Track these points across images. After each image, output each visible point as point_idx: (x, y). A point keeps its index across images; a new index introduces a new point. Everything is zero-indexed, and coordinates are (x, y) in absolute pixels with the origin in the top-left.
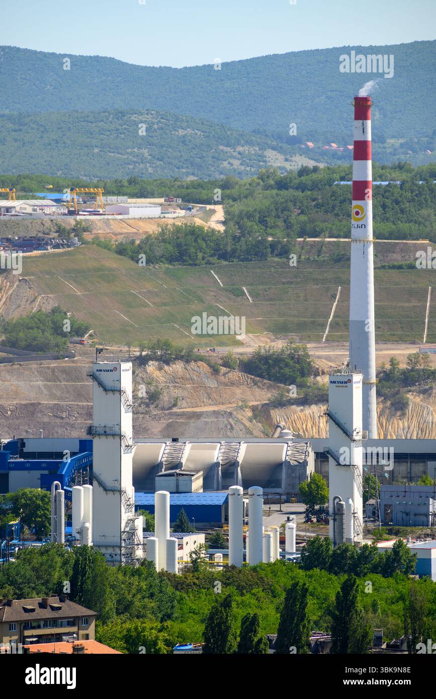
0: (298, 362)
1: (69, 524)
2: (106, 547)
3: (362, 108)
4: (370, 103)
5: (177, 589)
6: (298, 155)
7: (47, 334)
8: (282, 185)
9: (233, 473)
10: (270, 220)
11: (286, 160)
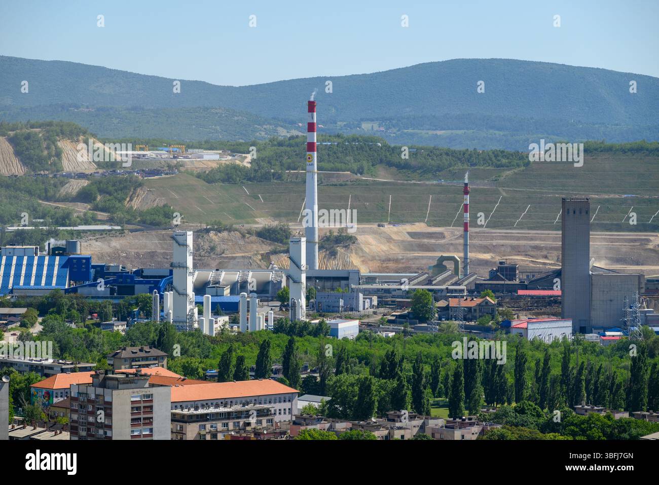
0: (284, 232)
1: (162, 310)
2: (179, 322)
3: (311, 107)
4: (315, 104)
5: (212, 343)
6: (293, 130)
7: (161, 217)
8: (280, 144)
9: (245, 287)
10: (273, 162)
11: (288, 132)
